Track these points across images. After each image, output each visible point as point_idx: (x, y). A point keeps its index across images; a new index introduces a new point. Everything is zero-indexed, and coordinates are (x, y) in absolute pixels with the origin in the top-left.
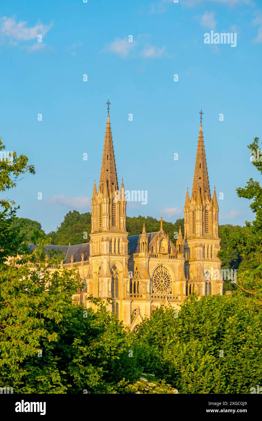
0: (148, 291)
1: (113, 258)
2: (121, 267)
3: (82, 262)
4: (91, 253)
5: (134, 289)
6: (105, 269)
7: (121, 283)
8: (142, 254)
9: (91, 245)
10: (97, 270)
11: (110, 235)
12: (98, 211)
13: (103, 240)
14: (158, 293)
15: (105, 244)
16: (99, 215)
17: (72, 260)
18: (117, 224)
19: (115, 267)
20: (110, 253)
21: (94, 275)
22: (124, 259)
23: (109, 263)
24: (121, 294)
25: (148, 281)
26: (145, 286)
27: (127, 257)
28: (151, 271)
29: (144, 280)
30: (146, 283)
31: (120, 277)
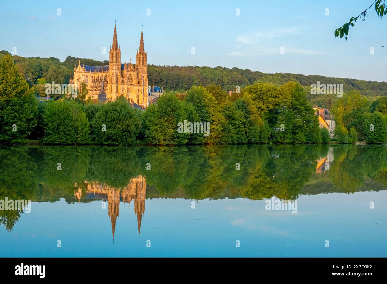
0: (127, 82)
1: (117, 71)
2: (119, 74)
3: (99, 72)
4: (109, 69)
5: (123, 81)
6: (114, 74)
7: (119, 79)
8: (125, 70)
9: (109, 66)
10: (111, 74)
11: (116, 64)
12: (112, 55)
13: (114, 65)
14: (129, 83)
15: (114, 66)
16: (112, 57)
17: (99, 71)
18: (118, 60)
19: (117, 74)
20: (116, 70)
21: (110, 76)
22: (120, 71)
23: (116, 72)
24: (119, 83)
25: (127, 79)
26: (126, 81)
27: (121, 71)
28: (128, 75)
29: (126, 79)
30: (126, 80)
31: (119, 77)
